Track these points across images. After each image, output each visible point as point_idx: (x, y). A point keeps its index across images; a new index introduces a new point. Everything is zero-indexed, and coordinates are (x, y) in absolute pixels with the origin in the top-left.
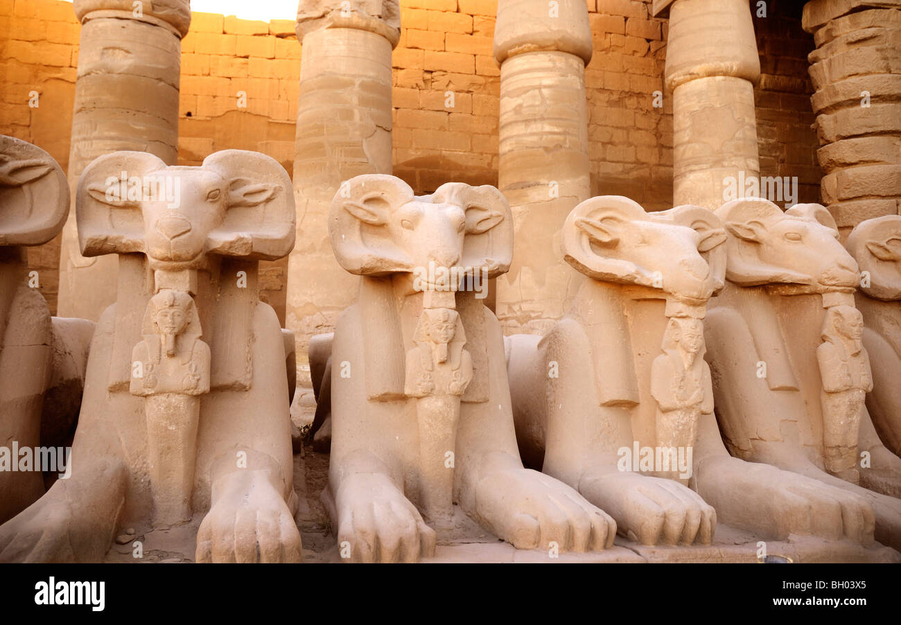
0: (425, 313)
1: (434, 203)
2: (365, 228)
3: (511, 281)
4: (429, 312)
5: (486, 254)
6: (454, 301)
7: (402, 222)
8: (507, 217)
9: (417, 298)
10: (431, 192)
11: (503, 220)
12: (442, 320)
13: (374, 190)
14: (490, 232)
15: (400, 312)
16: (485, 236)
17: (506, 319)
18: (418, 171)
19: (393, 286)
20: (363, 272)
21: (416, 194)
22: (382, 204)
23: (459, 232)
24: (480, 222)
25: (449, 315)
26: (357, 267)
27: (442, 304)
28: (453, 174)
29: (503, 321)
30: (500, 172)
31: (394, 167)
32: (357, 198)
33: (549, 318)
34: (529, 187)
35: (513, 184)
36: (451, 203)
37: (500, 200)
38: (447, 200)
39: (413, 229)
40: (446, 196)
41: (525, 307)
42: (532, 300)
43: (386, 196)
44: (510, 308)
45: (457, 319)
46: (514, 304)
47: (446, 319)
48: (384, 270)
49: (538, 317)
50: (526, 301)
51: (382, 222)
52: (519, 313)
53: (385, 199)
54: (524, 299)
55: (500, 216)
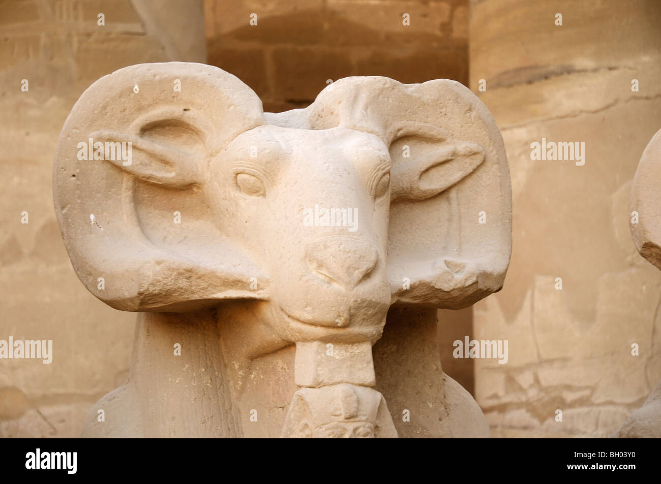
0: (301, 398)
1: (313, 128)
2: (145, 194)
3: (511, 313)
4: (310, 395)
5: (445, 248)
6: (372, 365)
7: (236, 178)
8: (493, 155)
9: (279, 362)
10: (304, 102)
11: (483, 163)
12: (343, 414)
13: (165, 101)
14: (453, 194)
15: (238, 399)
16: (441, 206)
17: (502, 408)
18: (269, 50)
19: (219, 336)
20: (143, 303)
21: (267, 108)
22: (185, 137)
23: (376, 197)
24: (427, 170)
25: (358, 401)
26: (129, 291)
27: (344, 376)
28: (357, 54)
29: (494, 415)
30: (473, 46)
31: (211, 43)
32: (125, 122)
33: (611, 403)
34: (546, 77)
35: (506, 73)
36: (354, 128)
37: (474, 114)
38: (343, 121)
39: (264, 195)
40: (341, 110)
41: (550, 376)
42: (565, 360)
43: (194, 116)
44: (510, 380)
45: (380, 408)
46: (520, 370)
47: (353, 411)
48: (196, 297)
49: (581, 402)
50: (551, 362)
51: (188, 180)
52: (533, 393)
53: (191, 123)
54: (544, 356)
55: (475, 154)
